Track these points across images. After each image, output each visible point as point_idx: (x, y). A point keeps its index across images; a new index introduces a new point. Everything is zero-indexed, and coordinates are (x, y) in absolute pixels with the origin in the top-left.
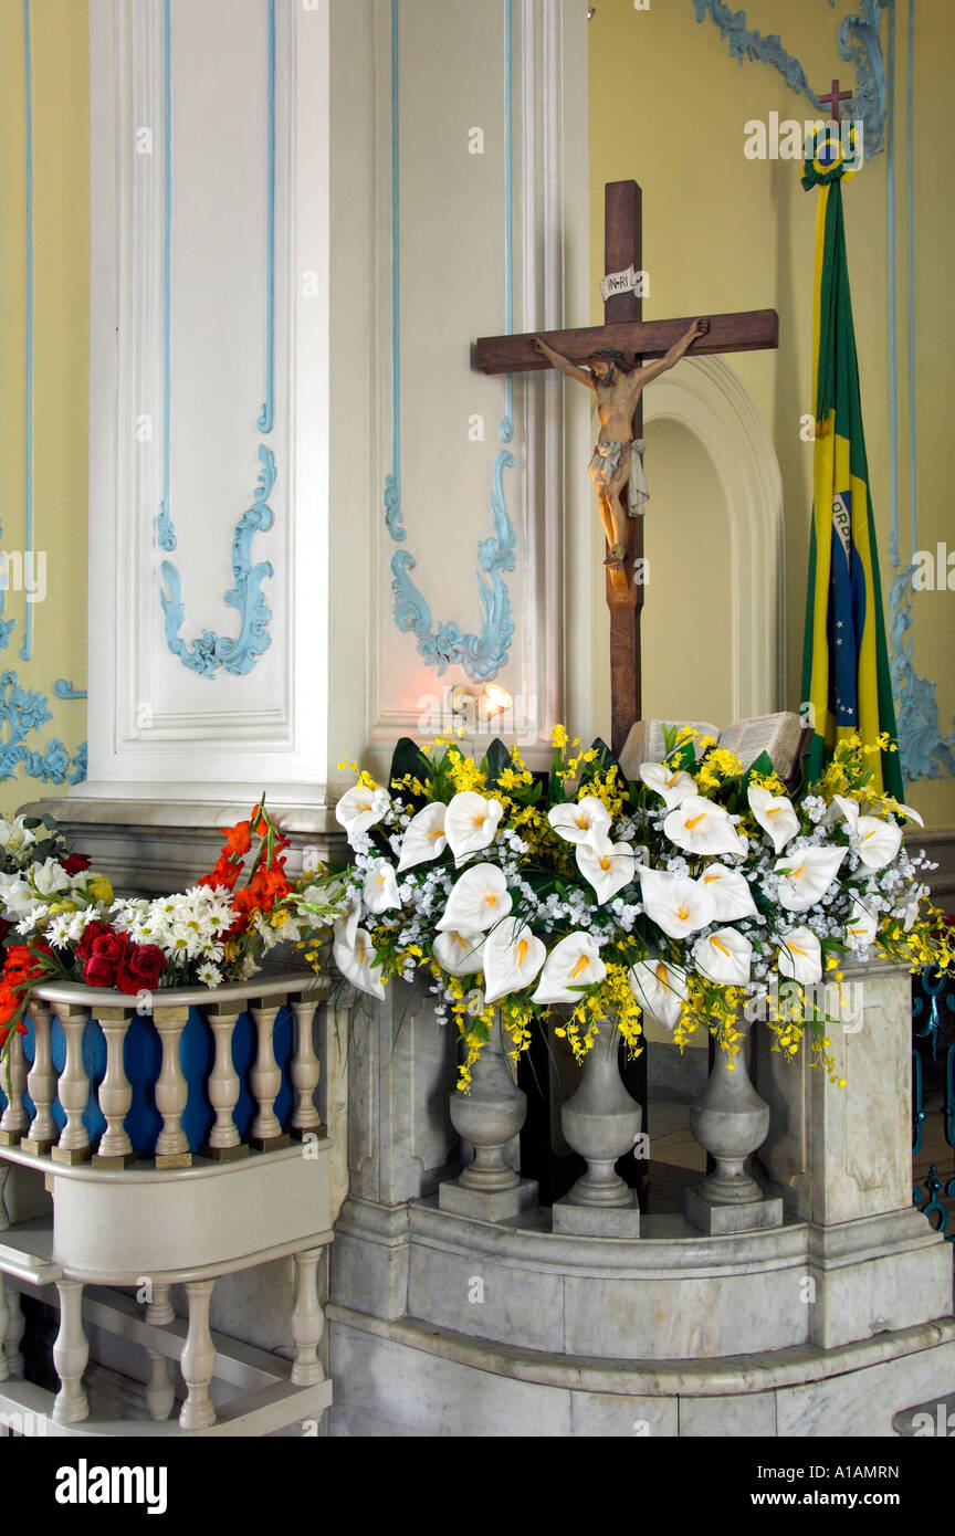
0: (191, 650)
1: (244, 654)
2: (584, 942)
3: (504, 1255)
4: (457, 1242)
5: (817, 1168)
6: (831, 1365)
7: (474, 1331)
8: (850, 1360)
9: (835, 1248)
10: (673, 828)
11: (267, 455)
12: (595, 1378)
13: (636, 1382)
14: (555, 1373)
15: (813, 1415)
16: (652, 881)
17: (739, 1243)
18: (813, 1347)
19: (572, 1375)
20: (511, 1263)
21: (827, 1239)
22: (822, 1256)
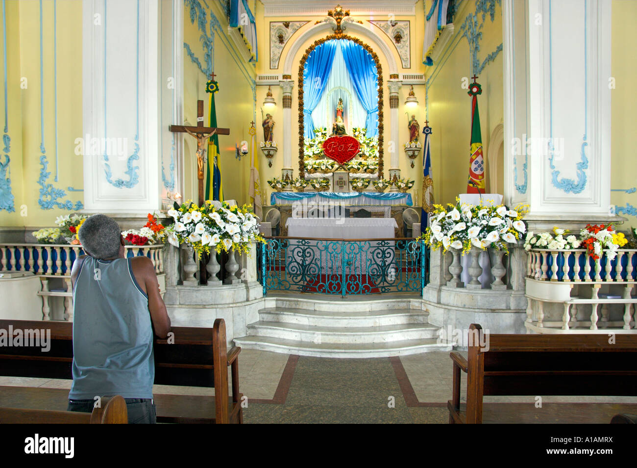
0: (115, 182)
1: (131, 184)
2: (217, 236)
3: (200, 290)
4: (189, 290)
5: (245, 274)
6: (251, 302)
7: (195, 303)
8: (253, 302)
9: (249, 286)
10: (228, 218)
11: (137, 145)
12: (219, 306)
13: (226, 306)
14: (214, 306)
15: (249, 310)
16: (227, 226)
17: (237, 285)
19: (216, 306)
20: (201, 291)
21: (248, 284)
22: (247, 287)
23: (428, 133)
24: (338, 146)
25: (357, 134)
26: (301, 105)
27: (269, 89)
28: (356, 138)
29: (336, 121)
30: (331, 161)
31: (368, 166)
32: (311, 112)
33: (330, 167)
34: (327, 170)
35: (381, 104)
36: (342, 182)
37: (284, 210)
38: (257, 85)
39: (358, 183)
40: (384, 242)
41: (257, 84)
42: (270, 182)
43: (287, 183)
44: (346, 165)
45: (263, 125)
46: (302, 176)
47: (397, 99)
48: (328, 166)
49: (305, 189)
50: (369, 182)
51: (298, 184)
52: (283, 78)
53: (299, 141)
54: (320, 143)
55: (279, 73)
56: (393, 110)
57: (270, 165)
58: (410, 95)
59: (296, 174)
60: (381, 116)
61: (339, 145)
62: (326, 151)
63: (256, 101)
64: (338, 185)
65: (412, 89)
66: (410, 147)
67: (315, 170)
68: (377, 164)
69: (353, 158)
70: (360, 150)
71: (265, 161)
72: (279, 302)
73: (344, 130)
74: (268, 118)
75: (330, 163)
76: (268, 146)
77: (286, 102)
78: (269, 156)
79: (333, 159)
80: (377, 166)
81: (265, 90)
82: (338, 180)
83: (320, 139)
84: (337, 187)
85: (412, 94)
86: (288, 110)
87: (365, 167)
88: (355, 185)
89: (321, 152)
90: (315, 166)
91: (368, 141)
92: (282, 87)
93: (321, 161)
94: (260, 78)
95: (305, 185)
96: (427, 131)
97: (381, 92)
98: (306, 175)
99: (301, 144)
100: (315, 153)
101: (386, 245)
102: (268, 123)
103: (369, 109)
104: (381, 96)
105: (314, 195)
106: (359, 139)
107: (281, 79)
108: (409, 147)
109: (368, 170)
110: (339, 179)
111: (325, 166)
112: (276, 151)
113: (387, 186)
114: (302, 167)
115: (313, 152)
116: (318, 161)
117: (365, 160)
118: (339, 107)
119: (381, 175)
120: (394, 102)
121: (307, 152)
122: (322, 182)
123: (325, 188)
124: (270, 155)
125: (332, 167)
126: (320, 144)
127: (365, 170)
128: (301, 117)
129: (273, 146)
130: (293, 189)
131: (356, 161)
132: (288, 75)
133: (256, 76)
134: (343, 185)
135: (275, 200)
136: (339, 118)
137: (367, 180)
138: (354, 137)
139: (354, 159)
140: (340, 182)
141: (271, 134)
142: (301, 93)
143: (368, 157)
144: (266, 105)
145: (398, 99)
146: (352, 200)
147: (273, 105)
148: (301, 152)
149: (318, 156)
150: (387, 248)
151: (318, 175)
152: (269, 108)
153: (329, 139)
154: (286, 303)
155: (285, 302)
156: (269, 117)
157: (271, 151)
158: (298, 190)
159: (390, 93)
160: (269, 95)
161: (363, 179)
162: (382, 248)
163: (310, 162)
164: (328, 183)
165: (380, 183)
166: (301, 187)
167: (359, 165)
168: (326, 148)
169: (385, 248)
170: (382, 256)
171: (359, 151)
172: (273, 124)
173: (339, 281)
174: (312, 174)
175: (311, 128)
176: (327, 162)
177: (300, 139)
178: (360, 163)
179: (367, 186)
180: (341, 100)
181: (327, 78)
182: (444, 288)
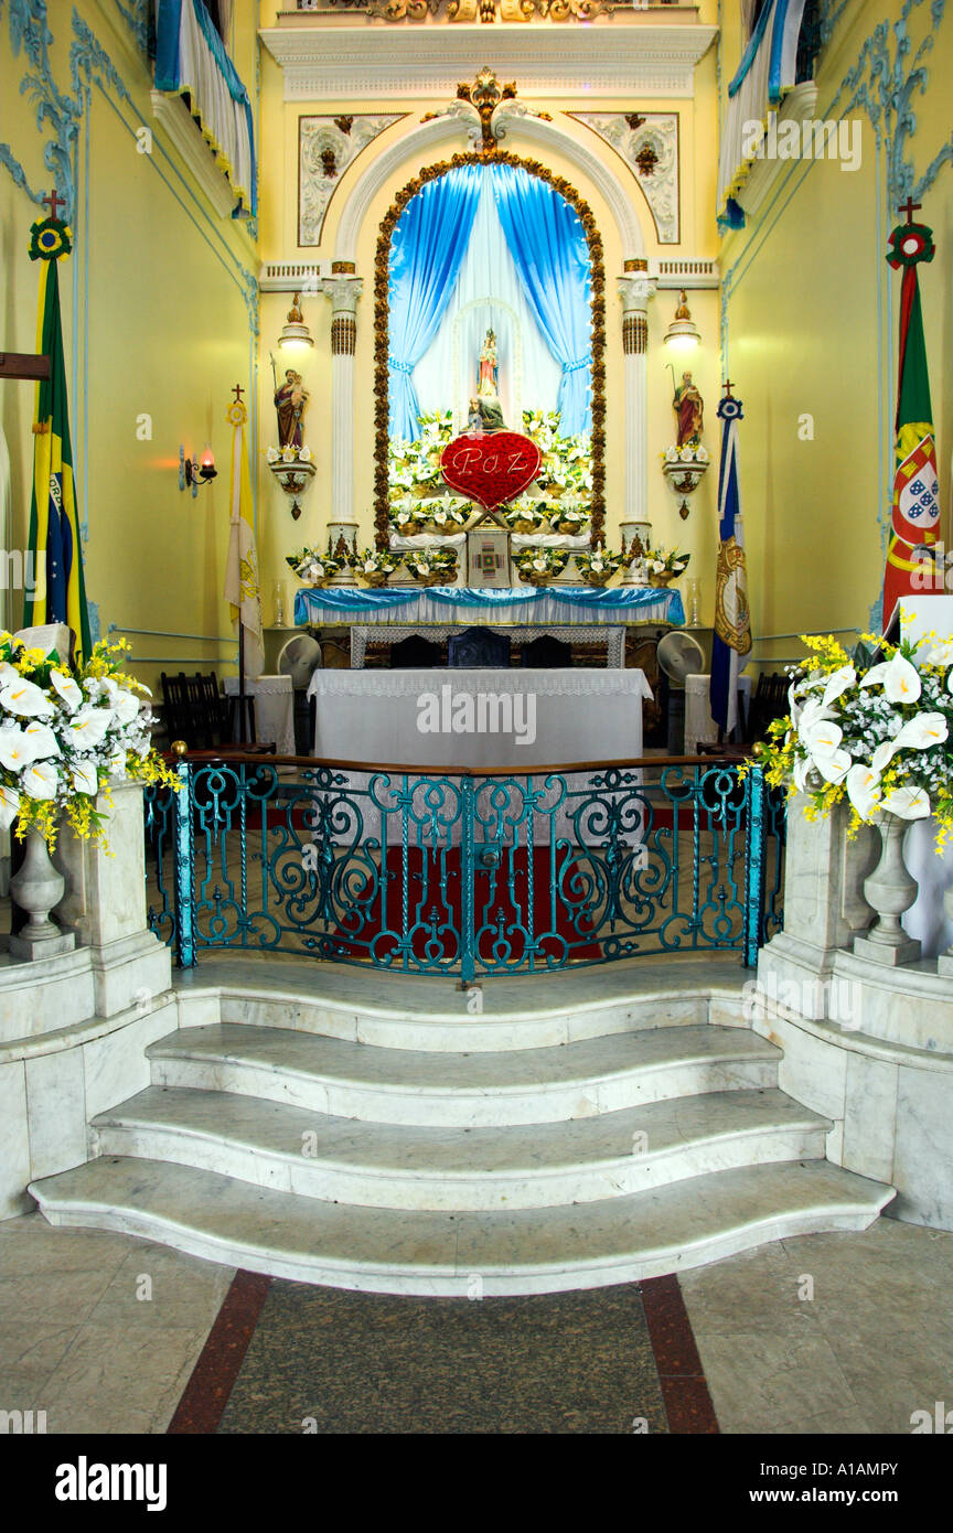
5: (94, 912)
6: (112, 1025)
8: (122, 1021)
9: (108, 958)
15: (103, 1056)
17: (51, 963)
18: (99, 1017)
21: (103, 953)
22: (102, 964)
23: (734, 417)
24: (482, 460)
25: (533, 426)
26: (382, 346)
27: (295, 302)
28: (531, 439)
29: (479, 391)
30: (462, 501)
31: (563, 513)
32: (412, 367)
33: (459, 518)
34: (452, 525)
35: (599, 341)
36: (491, 557)
37: (330, 639)
38: (261, 292)
39: (535, 562)
40: (618, 775)
41: (264, 288)
42: (293, 562)
43: (341, 563)
44: (504, 510)
45: (277, 402)
46: (382, 544)
47: (643, 328)
48: (453, 514)
49: (390, 578)
50: (565, 559)
51: (370, 566)
52: (334, 271)
53: (375, 445)
54: (434, 451)
55: (324, 258)
56: (633, 357)
57: (296, 513)
58: (677, 318)
59: (367, 538)
60: (599, 374)
61: (486, 455)
62: (450, 472)
63: (257, 334)
64: (480, 567)
65: (685, 300)
66: (680, 461)
67: (419, 525)
68: (588, 508)
69: (521, 492)
70: (542, 469)
71: (283, 502)
72: (234, 1004)
73: (500, 416)
74: (290, 382)
75: (458, 506)
76: (289, 459)
77: (342, 337)
78: (292, 487)
79: (468, 495)
80: (589, 513)
81: (284, 305)
82: (480, 552)
83: (436, 440)
84: (477, 574)
85: (684, 315)
86: (345, 358)
87: (556, 518)
88: (526, 566)
89: (436, 476)
90: (419, 515)
91: (564, 447)
92: (330, 297)
93: (434, 500)
94: (271, 271)
95: (389, 568)
96: (730, 410)
97: (599, 308)
98: (395, 540)
99: (382, 454)
100: (420, 478)
101: (623, 784)
102: (290, 394)
103: (566, 360)
104: (599, 322)
105: (415, 596)
106: (540, 440)
107: (327, 272)
108: (675, 459)
109: (562, 525)
110: (484, 550)
111: (444, 514)
112: (313, 474)
113: (615, 569)
114: (384, 516)
115: (414, 477)
116: (426, 502)
117: (554, 497)
118: (486, 354)
119: (598, 539)
120: (636, 335)
121: (398, 476)
122: (435, 560)
123: (447, 575)
124: (295, 484)
125: (466, 517)
126: (433, 455)
127: (556, 525)
128: (381, 378)
129: (301, 459)
130: (358, 580)
131: (530, 499)
132: (347, 263)
133: (259, 265)
134: (495, 567)
135: (306, 609)
136: (487, 382)
137: (560, 554)
138: (527, 436)
139: (525, 493)
140: (486, 557)
141: (298, 427)
142: (381, 313)
143: (562, 490)
144: (286, 345)
145: (645, 329)
146: (518, 608)
147: (305, 345)
148: (381, 476)
149: (428, 487)
150: (628, 793)
151: (426, 539)
152: (295, 354)
153: (458, 440)
154: (257, 1010)
155: (253, 1005)
156: (293, 377)
157: (297, 473)
158: (371, 582)
159: (624, 312)
160: (295, 318)
161: (549, 550)
162: (608, 797)
163: (405, 505)
164: (453, 560)
165: (595, 560)
166: (379, 573)
167: (539, 510)
168: (450, 465)
169: (620, 796)
170: (609, 828)
171: (539, 474)
172: (305, 398)
173: (450, 926)
174: (409, 538)
175: (411, 413)
176: (451, 503)
177: (377, 441)
178: (542, 507)
179: (561, 569)
180: (491, 334)
181: (454, 274)
182: (841, 960)
